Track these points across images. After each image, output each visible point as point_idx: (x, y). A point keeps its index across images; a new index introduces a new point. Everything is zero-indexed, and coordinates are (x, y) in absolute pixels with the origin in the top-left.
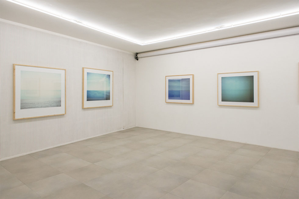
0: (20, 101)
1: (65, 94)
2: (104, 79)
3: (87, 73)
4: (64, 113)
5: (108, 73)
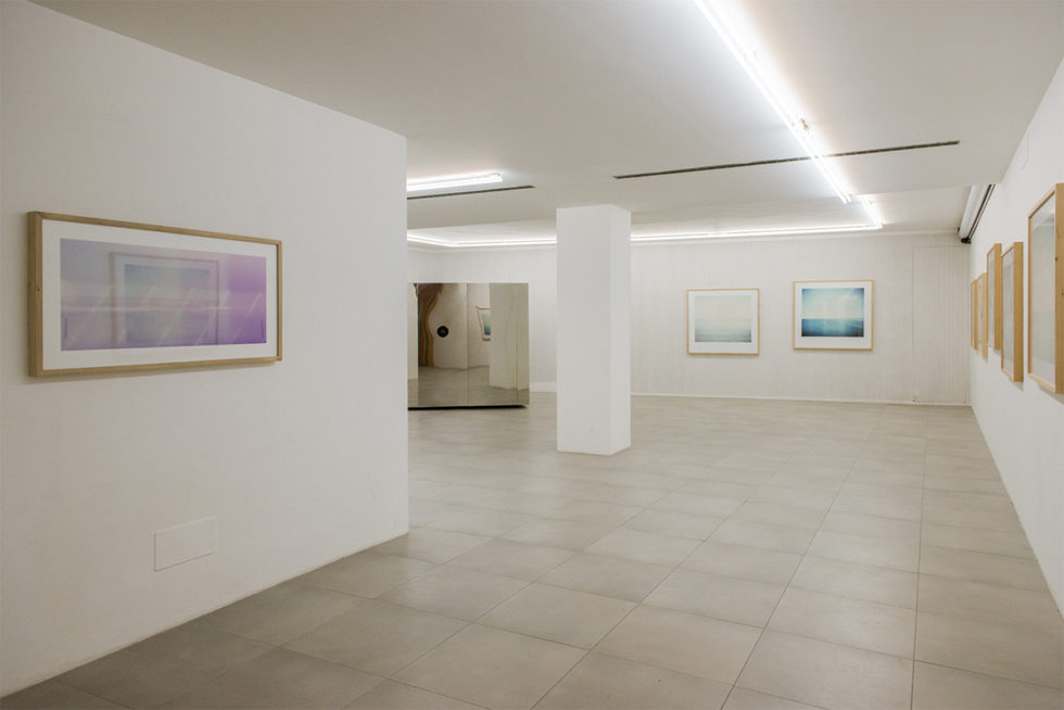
1: (759, 325)
2: (856, 297)
3: (803, 289)
4: (756, 352)
5: (860, 285)
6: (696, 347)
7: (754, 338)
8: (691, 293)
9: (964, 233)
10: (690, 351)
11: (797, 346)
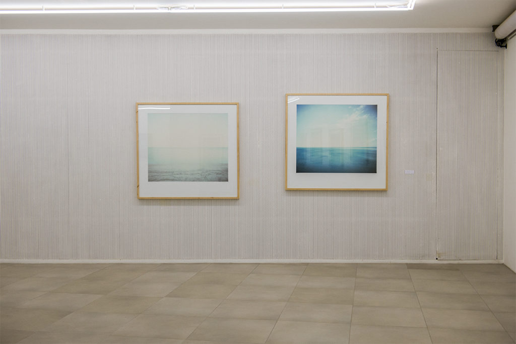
0: (147, 167)
1: (238, 156)
3: (297, 105)
4: (235, 196)
5: (371, 101)
6: (150, 190)
7: (232, 174)
8: (140, 108)
9: (500, 33)
10: (142, 195)
11: (290, 186)
